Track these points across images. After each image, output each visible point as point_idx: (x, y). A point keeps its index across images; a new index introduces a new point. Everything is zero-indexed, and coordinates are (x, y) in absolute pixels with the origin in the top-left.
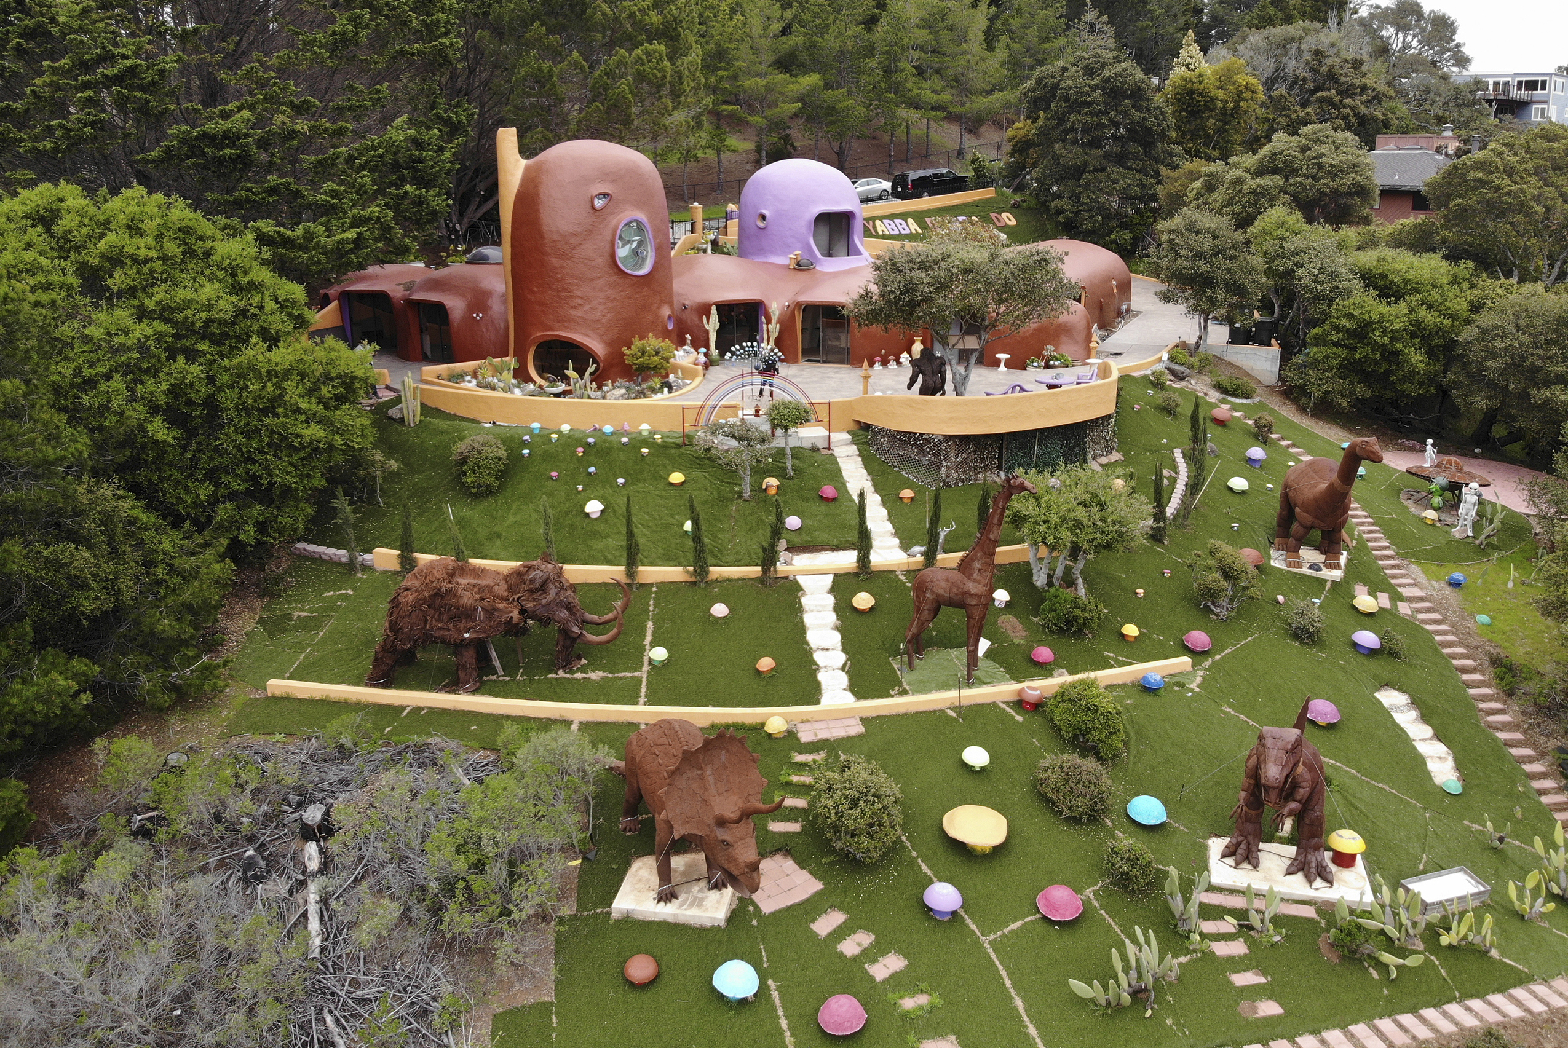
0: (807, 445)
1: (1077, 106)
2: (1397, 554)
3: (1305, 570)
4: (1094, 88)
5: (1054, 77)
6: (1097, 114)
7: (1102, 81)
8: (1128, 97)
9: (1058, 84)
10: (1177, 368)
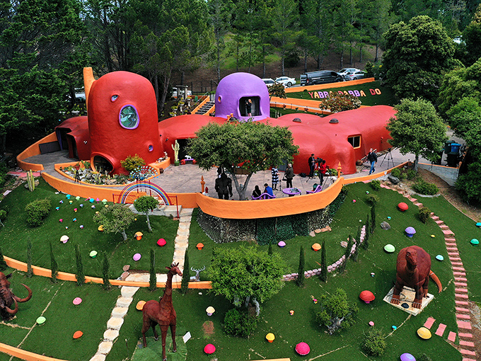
0: (168, 215)
1: (406, 43)
2: (469, 298)
3: (399, 306)
4: (413, 35)
5: (397, 29)
6: (415, 47)
7: (417, 31)
8: (430, 39)
9: (398, 32)
10: (393, 178)
